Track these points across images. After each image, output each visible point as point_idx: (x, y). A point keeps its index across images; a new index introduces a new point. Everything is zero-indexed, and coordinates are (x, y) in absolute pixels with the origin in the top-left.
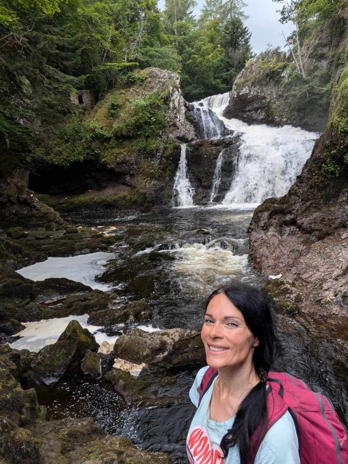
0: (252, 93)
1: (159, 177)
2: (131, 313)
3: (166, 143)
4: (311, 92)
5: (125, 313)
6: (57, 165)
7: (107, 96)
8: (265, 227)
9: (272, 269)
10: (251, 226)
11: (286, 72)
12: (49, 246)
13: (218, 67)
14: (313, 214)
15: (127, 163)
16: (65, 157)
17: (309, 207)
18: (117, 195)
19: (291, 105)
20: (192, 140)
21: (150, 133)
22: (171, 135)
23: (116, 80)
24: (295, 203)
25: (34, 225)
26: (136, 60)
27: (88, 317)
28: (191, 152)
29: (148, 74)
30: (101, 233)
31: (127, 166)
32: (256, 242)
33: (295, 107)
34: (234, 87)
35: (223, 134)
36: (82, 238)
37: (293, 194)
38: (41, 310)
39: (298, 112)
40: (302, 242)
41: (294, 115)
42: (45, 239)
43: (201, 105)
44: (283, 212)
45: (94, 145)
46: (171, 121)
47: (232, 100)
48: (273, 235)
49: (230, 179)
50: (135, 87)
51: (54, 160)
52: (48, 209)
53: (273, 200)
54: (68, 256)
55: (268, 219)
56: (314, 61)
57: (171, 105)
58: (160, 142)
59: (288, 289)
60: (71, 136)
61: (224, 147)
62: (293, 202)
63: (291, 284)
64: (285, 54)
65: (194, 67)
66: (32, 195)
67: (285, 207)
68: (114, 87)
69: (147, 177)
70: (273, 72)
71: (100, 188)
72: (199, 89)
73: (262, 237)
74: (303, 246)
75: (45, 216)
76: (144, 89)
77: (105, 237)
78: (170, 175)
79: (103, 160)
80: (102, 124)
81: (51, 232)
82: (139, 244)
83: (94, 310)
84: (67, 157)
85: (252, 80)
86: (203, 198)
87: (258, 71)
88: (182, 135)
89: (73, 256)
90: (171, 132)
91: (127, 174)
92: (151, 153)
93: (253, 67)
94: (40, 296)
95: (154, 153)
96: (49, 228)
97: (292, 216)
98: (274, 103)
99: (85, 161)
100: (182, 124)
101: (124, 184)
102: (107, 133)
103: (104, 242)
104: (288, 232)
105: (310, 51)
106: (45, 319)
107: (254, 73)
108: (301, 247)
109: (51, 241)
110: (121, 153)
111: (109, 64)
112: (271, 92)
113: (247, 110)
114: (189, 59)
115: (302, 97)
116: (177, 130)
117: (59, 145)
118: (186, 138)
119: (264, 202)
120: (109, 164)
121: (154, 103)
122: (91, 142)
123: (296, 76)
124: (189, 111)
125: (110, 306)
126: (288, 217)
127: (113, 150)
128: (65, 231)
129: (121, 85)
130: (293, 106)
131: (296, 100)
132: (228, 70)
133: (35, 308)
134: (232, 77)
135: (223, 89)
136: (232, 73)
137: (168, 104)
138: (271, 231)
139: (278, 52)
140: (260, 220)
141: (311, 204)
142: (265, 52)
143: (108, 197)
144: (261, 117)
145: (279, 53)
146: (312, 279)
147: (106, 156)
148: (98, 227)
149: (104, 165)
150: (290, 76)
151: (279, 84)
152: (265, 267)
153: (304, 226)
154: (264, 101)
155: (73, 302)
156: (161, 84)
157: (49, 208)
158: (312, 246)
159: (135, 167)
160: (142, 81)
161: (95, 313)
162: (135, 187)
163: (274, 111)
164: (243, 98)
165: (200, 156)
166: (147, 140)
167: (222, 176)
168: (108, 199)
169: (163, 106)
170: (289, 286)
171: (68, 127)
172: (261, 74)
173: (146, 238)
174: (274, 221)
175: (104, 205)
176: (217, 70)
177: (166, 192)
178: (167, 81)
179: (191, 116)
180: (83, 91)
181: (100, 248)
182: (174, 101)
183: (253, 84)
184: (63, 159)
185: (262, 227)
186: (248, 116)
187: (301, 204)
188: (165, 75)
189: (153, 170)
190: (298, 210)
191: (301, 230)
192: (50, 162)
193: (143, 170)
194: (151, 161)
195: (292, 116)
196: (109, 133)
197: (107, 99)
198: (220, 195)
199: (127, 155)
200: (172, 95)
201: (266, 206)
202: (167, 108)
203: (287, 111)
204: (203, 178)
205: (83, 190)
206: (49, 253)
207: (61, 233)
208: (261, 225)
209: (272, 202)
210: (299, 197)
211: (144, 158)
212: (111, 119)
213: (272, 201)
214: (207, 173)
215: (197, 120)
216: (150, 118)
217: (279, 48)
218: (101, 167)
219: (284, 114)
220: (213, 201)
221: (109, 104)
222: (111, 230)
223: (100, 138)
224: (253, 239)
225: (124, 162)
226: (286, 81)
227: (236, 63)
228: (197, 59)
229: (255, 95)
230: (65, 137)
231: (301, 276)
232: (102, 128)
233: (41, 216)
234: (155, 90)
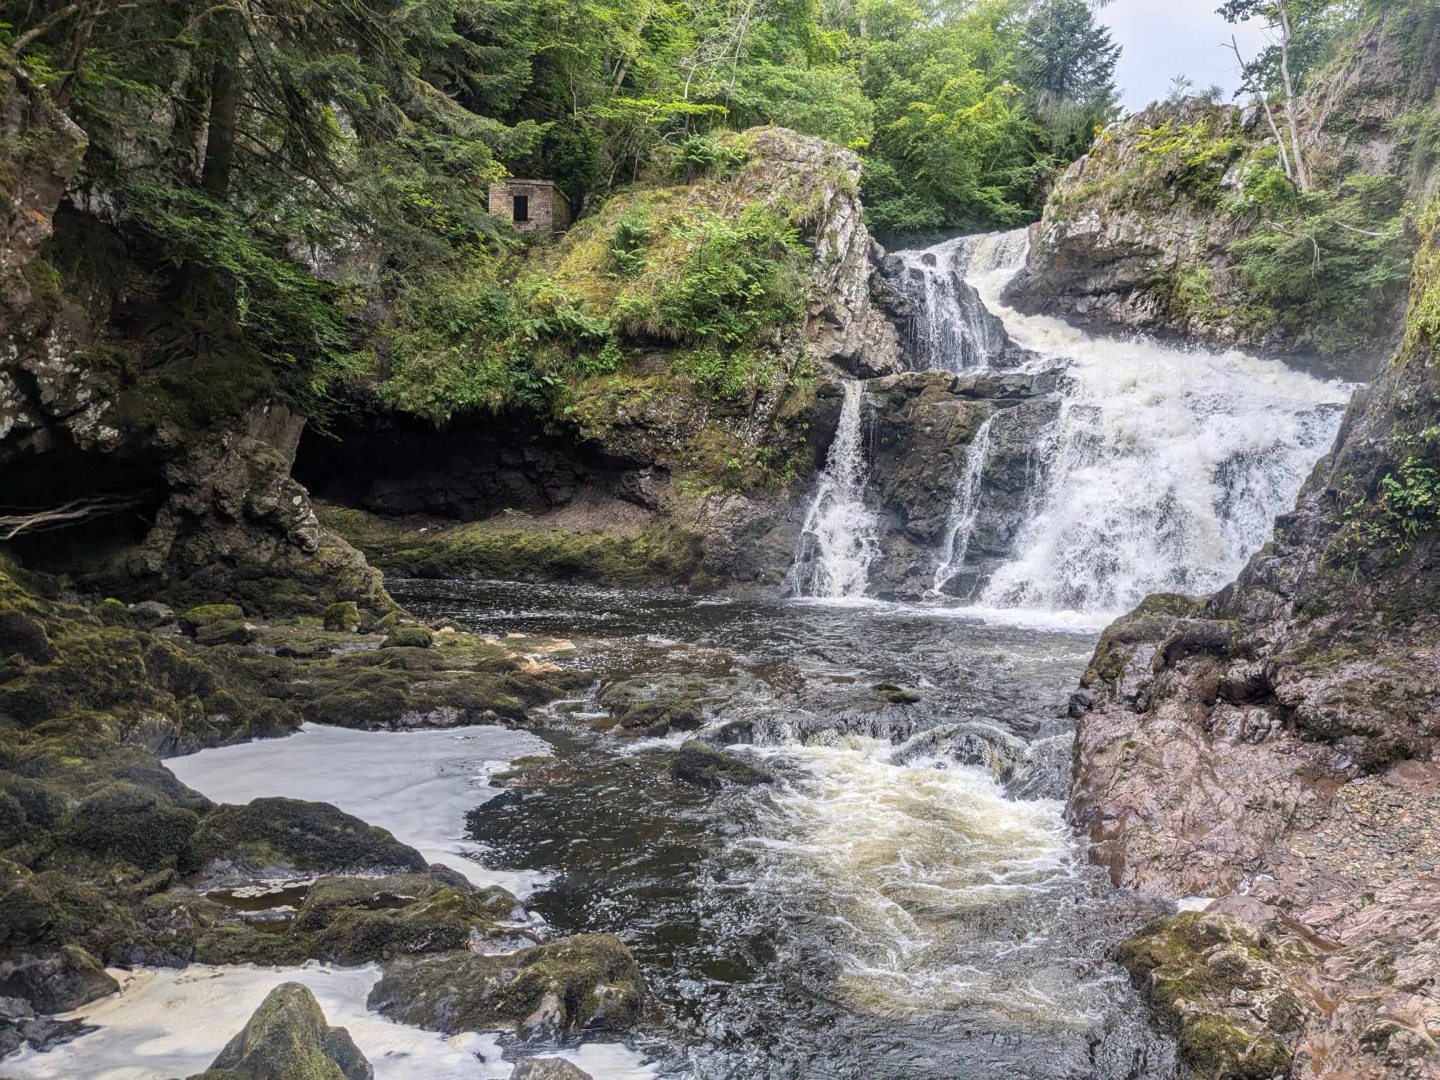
0: (1111, 233)
1: (756, 485)
2: (553, 984)
3: (792, 373)
4: (1329, 242)
5: (528, 981)
6: (411, 414)
7: (608, 206)
8: (1141, 702)
9: (1169, 868)
10: (1085, 692)
11: (1237, 172)
12: (316, 683)
13: (996, 148)
14: (1343, 664)
15: (647, 429)
16: (441, 390)
17: (1328, 637)
18: (599, 533)
19: (1251, 283)
20: (887, 371)
21: (741, 336)
22: (811, 348)
23: (647, 157)
24: (1267, 619)
25: (286, 605)
26: (720, 99)
27: (379, 976)
28: (878, 410)
29: (757, 145)
30: (514, 655)
31: (649, 436)
32: (1101, 751)
33: (1267, 293)
34: (1049, 210)
35: (998, 362)
36: (441, 669)
37: (1260, 582)
38: (203, 924)
39: (1276, 307)
40: (1297, 773)
41: (1261, 318)
42: (311, 655)
43: (930, 260)
44: (1220, 651)
45: (543, 357)
46: (818, 303)
47: (1040, 249)
48: (1178, 734)
49: (1012, 518)
50: (708, 181)
51: (403, 395)
52: (347, 556)
53: (1178, 603)
54: (377, 728)
55: (1157, 671)
56: (1343, 140)
57: (823, 249)
58: (771, 368)
59: (1242, 967)
60: (473, 321)
61: (999, 406)
62: (1261, 613)
63: (1253, 945)
64: (1238, 112)
65: (915, 141)
66: (297, 500)
67: (1225, 629)
68: (638, 179)
69: (714, 483)
70: (1192, 170)
71: (546, 504)
72: (925, 210)
73: (1129, 736)
74: (1303, 789)
75: (332, 575)
76: (736, 191)
77: (524, 673)
78: (795, 482)
79: (568, 410)
80: (579, 291)
81: (337, 636)
82: (646, 711)
83: (406, 952)
84: (448, 388)
85: (1113, 191)
86: (906, 575)
87: (1136, 163)
88: (850, 351)
89: (394, 728)
90: (814, 339)
91: (645, 467)
92: (735, 401)
93: (1122, 148)
94: (218, 864)
95: (746, 402)
96: (334, 621)
97: (1256, 669)
98: (1191, 272)
99: (506, 407)
100: (853, 316)
101: (628, 501)
102: (593, 323)
103: (515, 690)
104: (1237, 726)
105: (1329, 108)
106: (206, 961)
107: (1122, 169)
108: (1295, 795)
109: (328, 666)
110: (633, 392)
111: (629, 101)
112: (1182, 235)
113: (1090, 288)
114: (900, 114)
115: (1293, 259)
116: (837, 334)
117: (428, 348)
118: (863, 361)
119: (1142, 608)
120: (586, 427)
121: (765, 239)
122: (534, 346)
123: (1275, 185)
124: (886, 275)
125: (477, 944)
126: (1239, 671)
127: (607, 378)
128: (385, 637)
129: (661, 172)
130: (1261, 287)
131: (1270, 268)
132: (1032, 161)
133: (179, 912)
134: (1044, 181)
135: (1009, 220)
136: (1043, 169)
137: (813, 245)
138: (1168, 718)
139: (1211, 107)
140: (1120, 672)
141: (1335, 626)
142: (1167, 104)
143: (567, 537)
144: (1141, 316)
145: (1218, 109)
146: (1345, 935)
147: (582, 399)
148: (511, 635)
149: (570, 428)
150: (1253, 182)
151: (1213, 207)
152: (1137, 857)
153: (1306, 708)
154: (1153, 263)
155: (332, 906)
156: (794, 177)
157: (349, 550)
158: (1340, 793)
159: (676, 444)
160: (733, 164)
161: (410, 965)
162: (667, 514)
163: (1188, 300)
164: (1077, 249)
165: (907, 429)
166: (728, 357)
167: (984, 504)
168: (567, 546)
169: (793, 249)
170: (1244, 954)
171: (466, 292)
172: (1147, 172)
173: (675, 691)
174: (1181, 680)
175: (552, 565)
176: (992, 158)
177: (775, 538)
178: (815, 171)
179: (888, 294)
180: (534, 182)
181: (497, 709)
182: (833, 235)
183: (1117, 204)
184: (435, 394)
185: (1129, 698)
186: (1093, 308)
187: (1293, 622)
188: (811, 153)
189: (736, 461)
190: (1279, 646)
191: (1293, 725)
192: (389, 401)
193: (701, 458)
194: (732, 428)
195: (1253, 322)
196: (600, 321)
197: (607, 214)
198: (970, 570)
199: (653, 399)
200: (829, 216)
201: (1146, 619)
202: (808, 255)
203: (1237, 303)
204: (911, 503)
205: (485, 507)
206: (311, 706)
207: (372, 644)
208: (1125, 692)
209: (1173, 607)
210: (1282, 594)
211: (710, 417)
212: (613, 279)
213: (1175, 604)
214: (927, 489)
215: (907, 309)
216: (745, 285)
217: (1216, 92)
218: (559, 433)
219: (1224, 312)
220: (941, 590)
221: (613, 229)
222: (553, 649)
223: (566, 338)
224: (1091, 739)
225: (641, 424)
226: (1238, 199)
227: (1060, 139)
228: (927, 116)
229: (1122, 243)
230: (452, 324)
231: (1295, 914)
232: (577, 306)
233: (317, 577)
234: (774, 197)
